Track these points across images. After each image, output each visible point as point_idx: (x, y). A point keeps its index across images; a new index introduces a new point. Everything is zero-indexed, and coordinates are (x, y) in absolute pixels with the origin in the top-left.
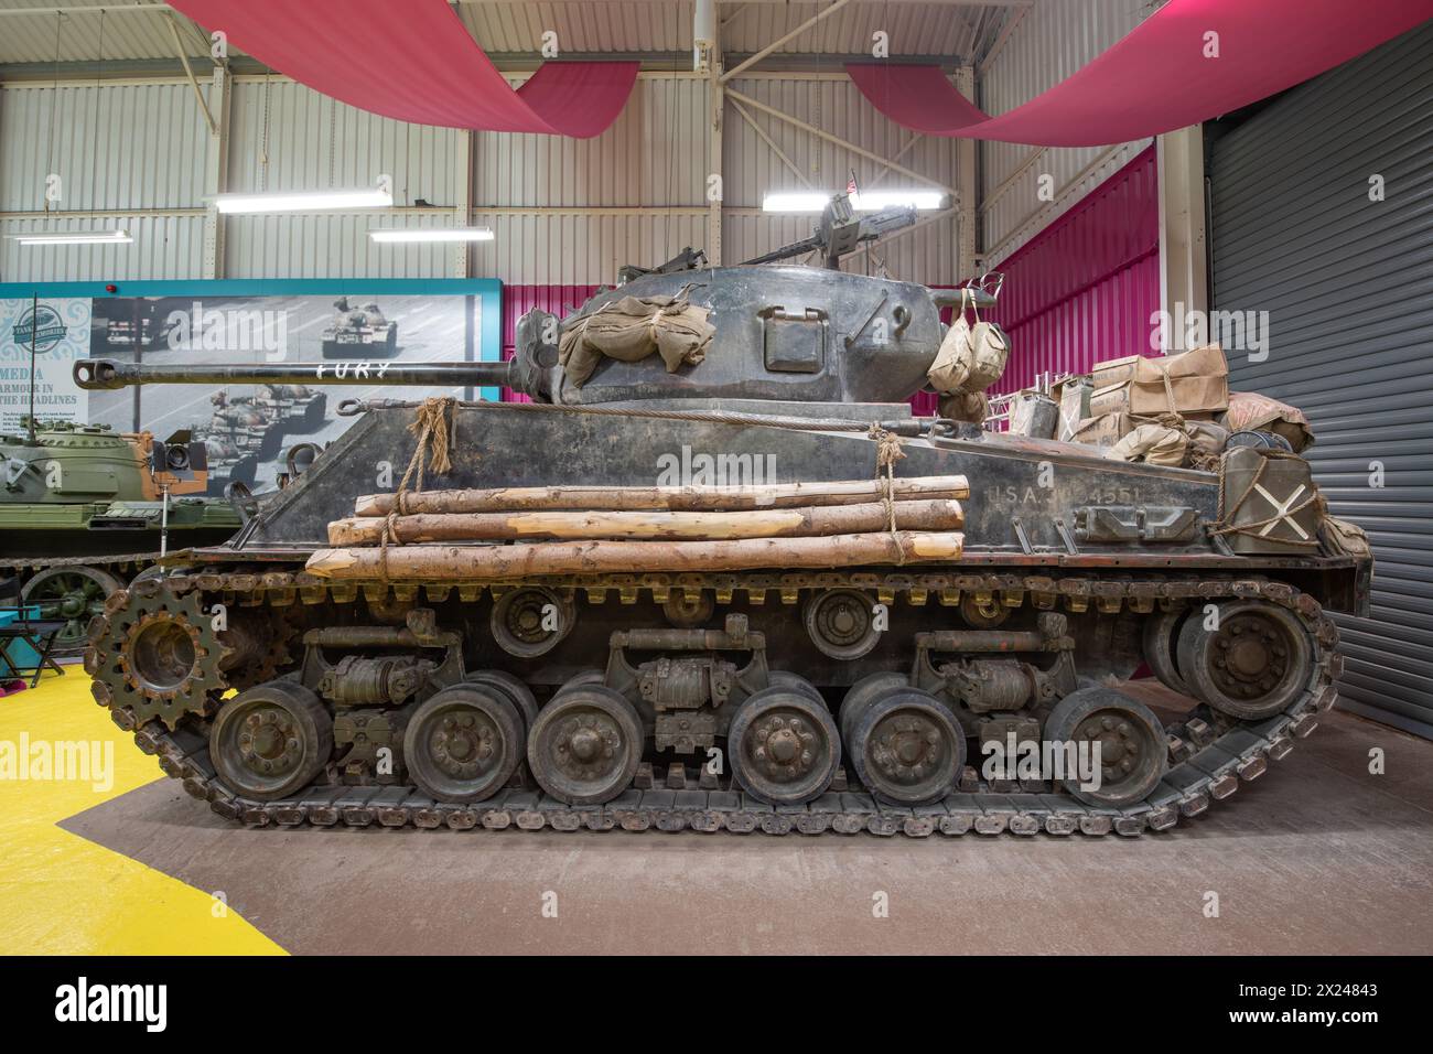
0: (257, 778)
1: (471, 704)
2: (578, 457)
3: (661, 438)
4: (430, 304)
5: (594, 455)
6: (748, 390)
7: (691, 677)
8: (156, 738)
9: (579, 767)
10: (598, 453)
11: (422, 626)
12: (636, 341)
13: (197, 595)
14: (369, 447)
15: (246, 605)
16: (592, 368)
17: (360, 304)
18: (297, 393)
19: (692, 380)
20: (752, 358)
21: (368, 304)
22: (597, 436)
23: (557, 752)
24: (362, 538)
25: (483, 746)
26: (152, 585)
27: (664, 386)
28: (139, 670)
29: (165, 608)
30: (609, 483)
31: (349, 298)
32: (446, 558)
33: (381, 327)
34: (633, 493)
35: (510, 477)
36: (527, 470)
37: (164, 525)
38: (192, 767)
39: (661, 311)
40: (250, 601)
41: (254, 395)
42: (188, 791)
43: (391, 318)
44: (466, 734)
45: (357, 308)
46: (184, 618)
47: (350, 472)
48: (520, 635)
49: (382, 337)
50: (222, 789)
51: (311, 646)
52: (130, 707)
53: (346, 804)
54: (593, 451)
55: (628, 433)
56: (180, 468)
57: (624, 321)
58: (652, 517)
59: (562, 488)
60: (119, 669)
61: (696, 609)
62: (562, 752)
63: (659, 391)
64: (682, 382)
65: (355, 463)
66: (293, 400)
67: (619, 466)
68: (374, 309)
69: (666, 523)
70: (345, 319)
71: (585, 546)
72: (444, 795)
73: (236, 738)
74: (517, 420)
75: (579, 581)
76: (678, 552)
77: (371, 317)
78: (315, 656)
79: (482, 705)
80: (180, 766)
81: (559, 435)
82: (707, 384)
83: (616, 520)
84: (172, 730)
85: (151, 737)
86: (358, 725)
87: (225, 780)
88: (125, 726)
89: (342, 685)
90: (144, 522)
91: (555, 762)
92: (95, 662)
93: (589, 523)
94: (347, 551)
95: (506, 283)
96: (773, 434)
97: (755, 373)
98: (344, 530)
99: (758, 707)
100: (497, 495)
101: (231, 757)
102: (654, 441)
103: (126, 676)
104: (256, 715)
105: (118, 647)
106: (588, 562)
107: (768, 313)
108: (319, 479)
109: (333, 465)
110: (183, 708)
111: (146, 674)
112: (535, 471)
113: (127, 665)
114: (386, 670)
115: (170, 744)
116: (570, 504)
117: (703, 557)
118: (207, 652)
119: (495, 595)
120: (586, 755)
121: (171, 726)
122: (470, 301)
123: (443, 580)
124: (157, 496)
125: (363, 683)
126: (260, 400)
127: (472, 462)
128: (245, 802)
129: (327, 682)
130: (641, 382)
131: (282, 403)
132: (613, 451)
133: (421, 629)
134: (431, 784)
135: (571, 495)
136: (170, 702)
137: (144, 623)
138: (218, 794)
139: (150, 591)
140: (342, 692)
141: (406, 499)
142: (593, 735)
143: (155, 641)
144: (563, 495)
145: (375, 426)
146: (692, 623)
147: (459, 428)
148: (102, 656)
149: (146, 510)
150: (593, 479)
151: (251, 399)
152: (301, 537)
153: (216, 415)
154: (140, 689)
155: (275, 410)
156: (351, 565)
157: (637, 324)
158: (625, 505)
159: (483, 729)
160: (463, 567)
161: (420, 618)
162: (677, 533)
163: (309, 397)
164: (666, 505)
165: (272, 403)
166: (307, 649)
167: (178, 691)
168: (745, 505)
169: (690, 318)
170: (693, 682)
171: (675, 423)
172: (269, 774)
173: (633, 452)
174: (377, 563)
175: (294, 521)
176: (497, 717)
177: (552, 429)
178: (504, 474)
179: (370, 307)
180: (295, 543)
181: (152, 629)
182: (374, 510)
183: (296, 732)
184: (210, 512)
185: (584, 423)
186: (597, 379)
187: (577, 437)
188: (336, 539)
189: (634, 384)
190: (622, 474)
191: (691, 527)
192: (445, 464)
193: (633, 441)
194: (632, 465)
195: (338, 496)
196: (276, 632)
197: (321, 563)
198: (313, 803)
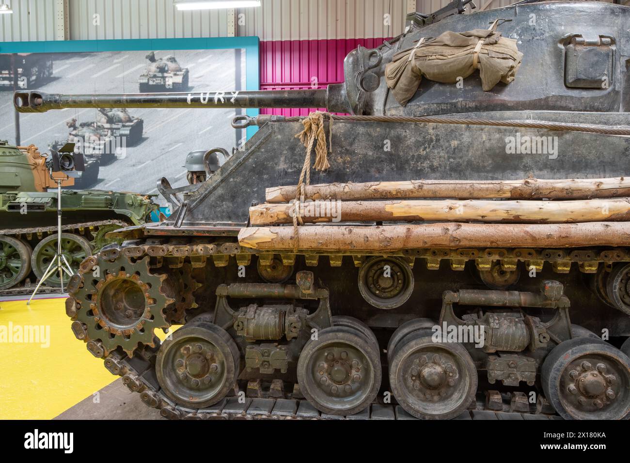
0: (188, 391)
1: (347, 342)
2: (426, 158)
3: (493, 142)
4: (211, 56)
5: (439, 156)
6: (551, 103)
7: (516, 327)
8: (119, 363)
9: (428, 392)
10: (442, 154)
11: (308, 284)
12: (460, 66)
13: (147, 260)
14: (266, 151)
15: (174, 267)
16: (415, 89)
17: (163, 56)
18: (123, 119)
19: (505, 97)
20: (554, 78)
21: (169, 56)
22: (441, 141)
23: (410, 380)
24: (276, 219)
25: (354, 373)
26: (115, 253)
27: (481, 102)
28: (104, 314)
29: (123, 269)
30: (451, 178)
31: (156, 52)
32: (344, 235)
33: (178, 73)
34: (482, 186)
35: (373, 173)
36: (386, 168)
37: (59, 208)
38: (144, 384)
39: (481, 42)
40: (177, 264)
41: (95, 120)
42: (143, 401)
43: (185, 65)
44: (342, 364)
45: (161, 59)
46: (137, 277)
47: (253, 170)
48: (377, 292)
49: (179, 79)
50: (166, 399)
51: (221, 297)
52: (99, 340)
53: (256, 412)
54: (439, 153)
55: (466, 138)
56: (68, 170)
57: (447, 51)
58: (500, 205)
59: (424, 182)
60: (91, 313)
61: (508, 276)
62: (414, 381)
63: (476, 106)
64: (497, 98)
65: (256, 163)
66: (121, 124)
67: (459, 165)
68: (173, 60)
69: (514, 209)
70: (153, 67)
71: (451, 226)
72: (328, 408)
73: (173, 362)
74: (378, 129)
75: (446, 254)
76: (528, 232)
77: (171, 66)
78: (222, 304)
79: (356, 344)
80: (137, 383)
81: (411, 141)
82: (517, 99)
83: (472, 207)
84: (131, 357)
85: (116, 362)
86: (263, 356)
87: (167, 393)
88: (97, 354)
89: (252, 326)
90: (43, 206)
91: (407, 387)
92: (74, 308)
93: (451, 209)
94: (267, 229)
95: (261, 40)
96: (587, 137)
97: (556, 89)
98: (262, 213)
99: (573, 353)
100: (374, 187)
101: (170, 377)
102: (488, 145)
103: (96, 318)
104: (188, 346)
105: (89, 297)
106: (455, 239)
107: (568, 41)
108: (230, 175)
109: (240, 164)
110: (137, 342)
111: (109, 317)
112: (392, 169)
113: (97, 309)
114: (283, 315)
115: (128, 368)
116: (430, 194)
117: (549, 236)
118: (155, 301)
119: (356, 262)
120: (432, 384)
121: (130, 354)
122: (238, 53)
123: (339, 251)
124: (43, 188)
125: (267, 326)
126: (99, 124)
127: (344, 163)
128: (183, 409)
129: (240, 324)
130: (460, 99)
131: (114, 126)
132: (454, 153)
133: (305, 286)
134: (318, 400)
135: (433, 187)
136: (129, 337)
137: (108, 279)
138: (163, 403)
139: (113, 257)
140: (251, 330)
141: (304, 190)
142: (438, 369)
143: (112, 292)
144: (425, 187)
145: (270, 135)
146: (503, 286)
147: (334, 136)
148: (78, 303)
149: (42, 198)
150: (438, 174)
151: (93, 123)
152: (217, 218)
153: (70, 134)
154: (106, 328)
155: (110, 131)
156: (272, 239)
157: (461, 53)
158: (475, 195)
159: (355, 361)
160: (356, 242)
161: (306, 279)
162: (522, 218)
163: (131, 121)
164: (508, 195)
165: (107, 126)
166: (218, 298)
167: (135, 329)
168: (575, 195)
169: (506, 46)
170: (519, 332)
171: (505, 130)
172: (198, 389)
173: (470, 154)
174: (292, 238)
175: (213, 207)
176: (367, 352)
177: (406, 137)
178: (368, 171)
179: (170, 59)
180: (214, 223)
181: (112, 284)
182: (281, 198)
183: (217, 359)
184: (86, 199)
185: (431, 131)
186: (419, 98)
187: (426, 142)
188: (256, 220)
189: (454, 101)
190: (461, 171)
191: (535, 213)
192: (326, 164)
193: (470, 145)
194: (470, 164)
195: (244, 188)
196: (186, 286)
197: (250, 238)
198: (232, 411)
